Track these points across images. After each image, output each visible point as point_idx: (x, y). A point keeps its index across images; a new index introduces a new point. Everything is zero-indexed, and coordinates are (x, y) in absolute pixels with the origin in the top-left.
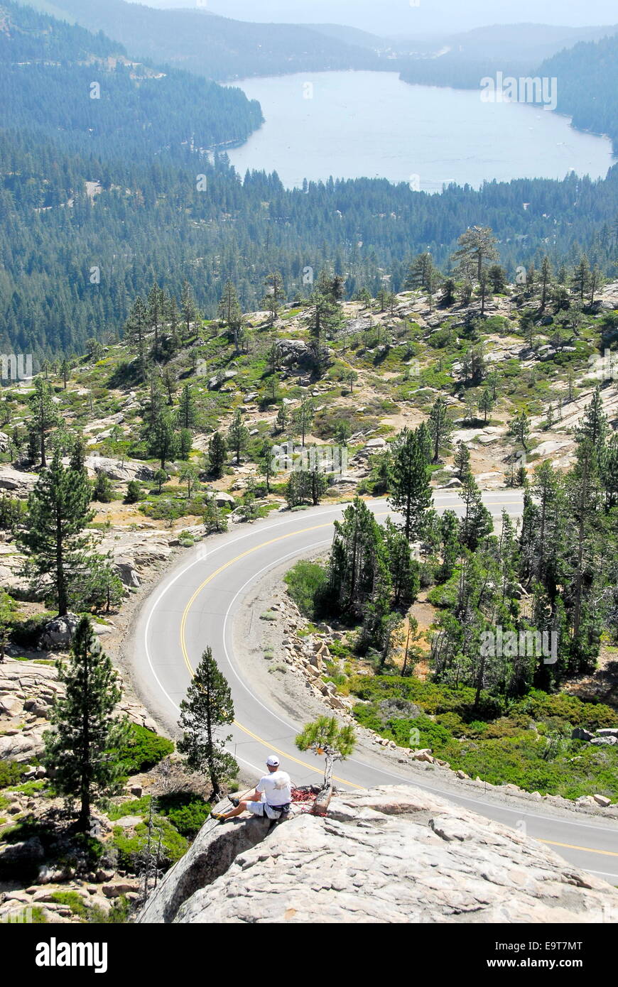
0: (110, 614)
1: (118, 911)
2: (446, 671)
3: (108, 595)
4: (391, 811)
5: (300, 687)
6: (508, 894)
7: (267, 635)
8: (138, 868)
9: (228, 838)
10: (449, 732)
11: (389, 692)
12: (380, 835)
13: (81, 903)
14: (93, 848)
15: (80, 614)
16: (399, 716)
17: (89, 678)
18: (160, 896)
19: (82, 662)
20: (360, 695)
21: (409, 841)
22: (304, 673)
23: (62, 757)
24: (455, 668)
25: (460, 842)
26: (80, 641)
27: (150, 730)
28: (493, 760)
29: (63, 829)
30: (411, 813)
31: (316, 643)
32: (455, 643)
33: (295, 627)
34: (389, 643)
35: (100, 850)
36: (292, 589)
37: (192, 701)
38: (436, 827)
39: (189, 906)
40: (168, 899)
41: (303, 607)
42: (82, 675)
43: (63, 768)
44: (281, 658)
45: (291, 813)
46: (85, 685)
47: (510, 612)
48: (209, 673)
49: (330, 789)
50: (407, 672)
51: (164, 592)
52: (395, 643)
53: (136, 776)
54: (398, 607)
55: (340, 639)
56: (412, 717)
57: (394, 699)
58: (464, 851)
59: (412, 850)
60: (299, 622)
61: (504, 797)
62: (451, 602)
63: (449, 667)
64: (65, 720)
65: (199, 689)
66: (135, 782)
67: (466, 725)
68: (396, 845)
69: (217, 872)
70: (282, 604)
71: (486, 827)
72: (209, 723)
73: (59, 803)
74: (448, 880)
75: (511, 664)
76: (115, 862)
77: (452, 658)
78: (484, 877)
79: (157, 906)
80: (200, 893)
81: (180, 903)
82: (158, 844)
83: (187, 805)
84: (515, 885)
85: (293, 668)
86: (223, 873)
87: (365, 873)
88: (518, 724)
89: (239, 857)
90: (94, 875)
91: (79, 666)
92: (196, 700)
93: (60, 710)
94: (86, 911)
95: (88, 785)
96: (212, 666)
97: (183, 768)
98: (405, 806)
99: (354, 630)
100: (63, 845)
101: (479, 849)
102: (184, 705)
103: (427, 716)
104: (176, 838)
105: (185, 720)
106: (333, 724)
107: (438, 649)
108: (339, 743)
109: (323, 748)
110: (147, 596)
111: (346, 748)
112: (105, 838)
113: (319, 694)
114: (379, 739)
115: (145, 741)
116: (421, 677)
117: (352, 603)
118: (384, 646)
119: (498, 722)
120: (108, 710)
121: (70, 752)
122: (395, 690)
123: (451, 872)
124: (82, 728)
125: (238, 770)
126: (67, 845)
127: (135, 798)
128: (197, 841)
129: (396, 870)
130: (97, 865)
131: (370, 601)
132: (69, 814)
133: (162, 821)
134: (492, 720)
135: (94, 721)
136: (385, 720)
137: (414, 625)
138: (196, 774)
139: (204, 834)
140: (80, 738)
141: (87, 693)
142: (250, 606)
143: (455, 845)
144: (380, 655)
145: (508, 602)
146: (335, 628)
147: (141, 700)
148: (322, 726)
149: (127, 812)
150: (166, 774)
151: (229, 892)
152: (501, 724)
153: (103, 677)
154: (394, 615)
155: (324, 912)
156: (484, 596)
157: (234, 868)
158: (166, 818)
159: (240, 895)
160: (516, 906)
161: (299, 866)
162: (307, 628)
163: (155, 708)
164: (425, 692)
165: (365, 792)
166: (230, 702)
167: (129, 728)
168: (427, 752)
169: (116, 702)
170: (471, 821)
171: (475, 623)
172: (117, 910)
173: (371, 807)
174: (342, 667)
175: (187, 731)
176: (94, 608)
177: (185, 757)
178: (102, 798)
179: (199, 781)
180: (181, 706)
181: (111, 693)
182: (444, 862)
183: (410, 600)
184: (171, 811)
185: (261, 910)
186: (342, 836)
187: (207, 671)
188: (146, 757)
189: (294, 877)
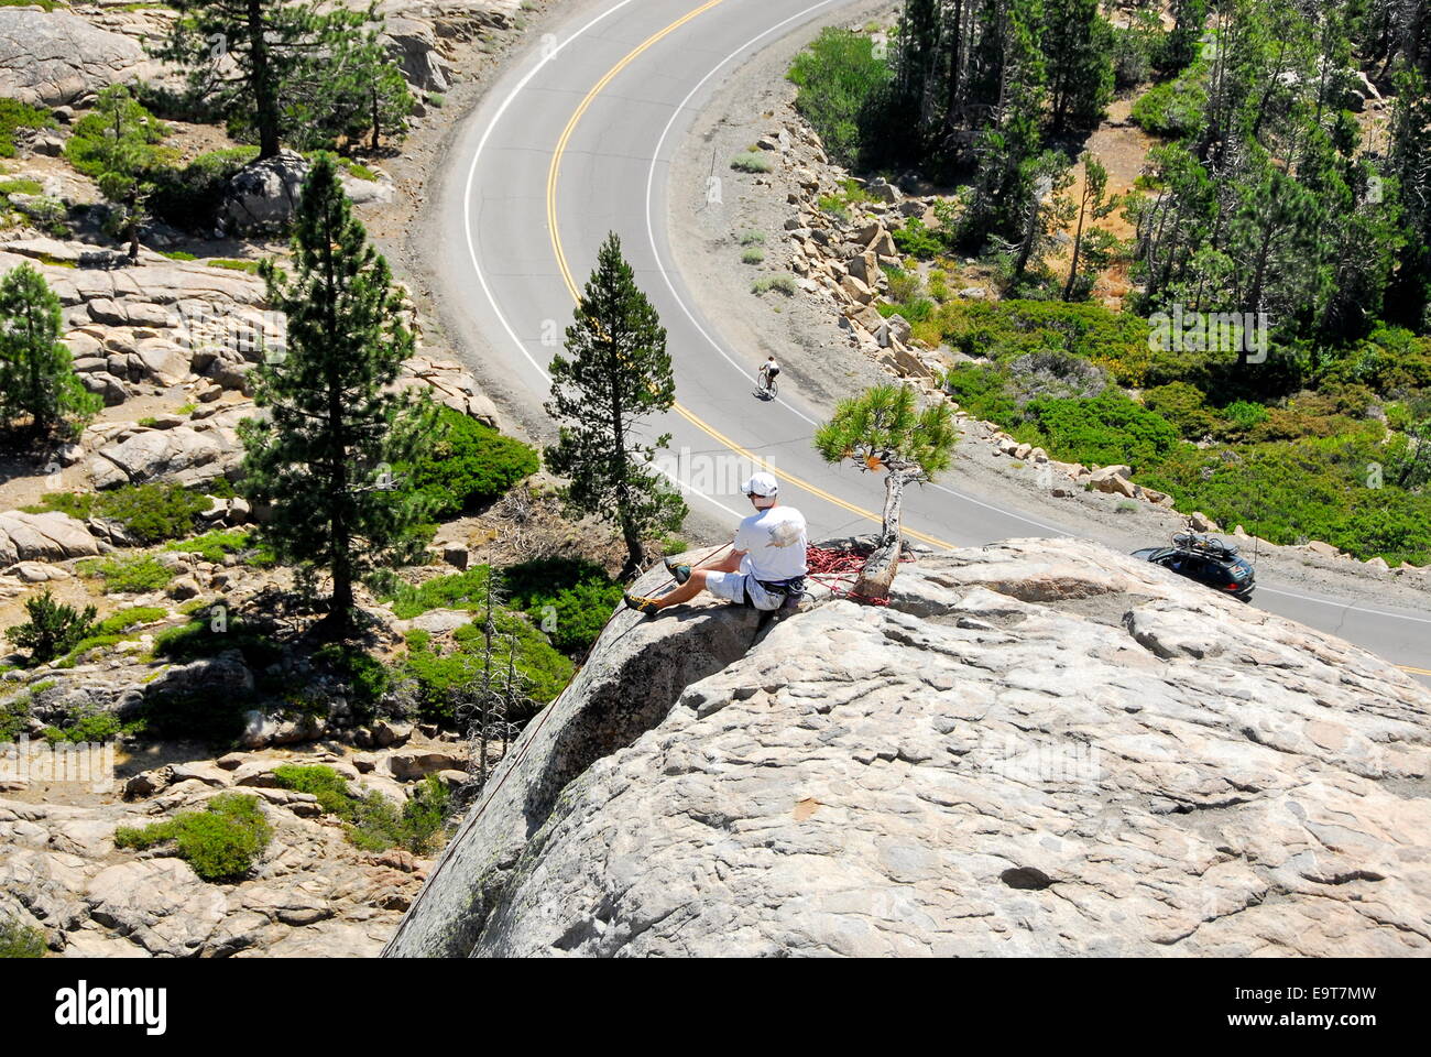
0: (378, 156)
1: (424, 807)
2: (1172, 286)
3: (374, 110)
4: (1035, 593)
5: (825, 326)
6: (1303, 771)
7: (749, 206)
8: (464, 720)
9: (665, 651)
10: (1174, 426)
11: (1035, 337)
12: (1010, 647)
13: (342, 790)
14: (363, 676)
15: (310, 155)
16: (1058, 391)
17: (338, 304)
18: (516, 774)
19: (321, 265)
20: (966, 346)
21: (1075, 657)
22: (836, 296)
23: (285, 479)
24: (1193, 280)
25: (1194, 661)
26: (313, 218)
27: (483, 423)
28: (1277, 490)
29: (295, 634)
30: (1081, 597)
31: (864, 224)
32: (1195, 222)
33: (815, 187)
34: (1036, 223)
35: (379, 681)
36: (809, 97)
37: (578, 359)
38: (1139, 628)
39: (582, 792)
40: (534, 777)
41: (834, 140)
42: (323, 295)
43: (287, 502)
44: (782, 260)
45: (807, 597)
46: (330, 319)
47: (1333, 144)
48: (618, 295)
49: (896, 547)
50: (1077, 292)
51: (506, 104)
52: (1050, 224)
53: (453, 525)
54: (1059, 140)
55: (919, 215)
56: (1086, 393)
57: (1046, 352)
58: (1202, 679)
59: (1083, 676)
60: (824, 178)
61: (1300, 570)
62: (1189, 122)
63: (1180, 278)
64: (287, 396)
65: (594, 330)
66: (452, 536)
67: (1215, 411)
68: (1046, 667)
69: (641, 722)
70: (784, 133)
71: (1257, 629)
72: (617, 409)
73: (283, 579)
74: (1166, 740)
75: (1330, 267)
76: (412, 706)
77: (1186, 256)
78: (1250, 734)
79: (511, 791)
80: (604, 764)
81: (561, 785)
82: (507, 669)
83: (571, 587)
84: (1320, 752)
85: (810, 284)
86: (654, 725)
87: (975, 726)
88: (1340, 407)
89: (691, 690)
90: (368, 733)
91: (314, 274)
92: (586, 356)
93: (274, 374)
94: (352, 807)
95: (345, 542)
96: (621, 278)
97: (561, 506)
98: (1070, 584)
99: (953, 193)
100: (294, 667)
101: (1239, 675)
102: (559, 367)
103: (1122, 392)
104: (547, 658)
105: (561, 401)
106: (903, 401)
107: (1154, 237)
108: (916, 445)
109: (879, 455)
110: (467, 113)
111: (933, 456)
112: (389, 657)
113: (870, 343)
114: (1008, 444)
115: (473, 446)
116: (1111, 303)
117: (949, 130)
118: (1025, 231)
119: (1291, 403)
120: (386, 376)
121: (301, 469)
122: (1048, 333)
123: (1173, 726)
124: (328, 414)
125: (685, 512)
126: (304, 669)
127: (452, 571)
128: (595, 657)
129: (1046, 719)
130: (374, 712)
131: (993, 124)
132: (306, 603)
133: (514, 621)
134: (1279, 399)
135: (355, 400)
136: (1024, 402)
137: (1097, 179)
138: (588, 519)
139: (610, 641)
140: (324, 437)
141: (336, 336)
142: (708, 139)
143: (1183, 667)
144: (1014, 252)
145: (1329, 118)
146: (908, 189)
147: (459, 355)
148: (878, 406)
149: (436, 600)
150: (521, 520)
151: (670, 764)
152: (1300, 406)
153: (370, 301)
154: (1050, 157)
155: (883, 808)
156: (1272, 108)
157: (680, 713)
158: (523, 614)
159: (693, 770)
160: (1322, 796)
161: (826, 711)
162: (842, 191)
163: (493, 373)
164: (1119, 336)
165: (977, 552)
166: (664, 361)
167: (434, 417)
168: (1121, 473)
169: (402, 357)
170: (1223, 615)
171: (1246, 171)
172: (420, 804)
173: (990, 585)
174: (924, 281)
175: (567, 426)
176: (342, 140)
177: (564, 482)
178: (378, 570)
179: (597, 535)
180: (553, 370)
181: (390, 338)
182: (1155, 702)
183: (1090, 120)
184: (534, 600)
185: (741, 800)
186: (922, 648)
187: (610, 289)
188: (475, 483)
189: (816, 734)
